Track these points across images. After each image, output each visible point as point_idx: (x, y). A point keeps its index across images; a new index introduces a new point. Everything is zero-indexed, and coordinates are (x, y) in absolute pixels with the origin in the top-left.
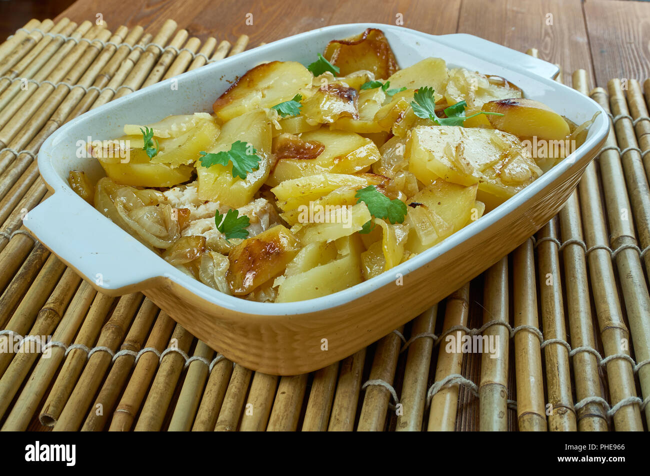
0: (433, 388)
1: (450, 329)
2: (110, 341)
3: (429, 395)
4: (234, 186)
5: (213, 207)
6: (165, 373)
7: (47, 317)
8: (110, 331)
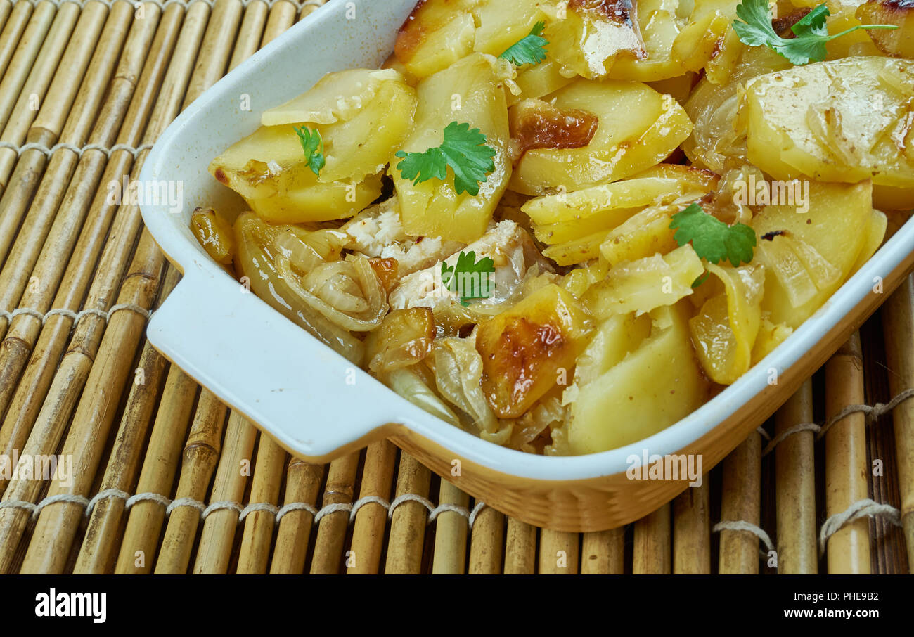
0: (829, 526)
1: (840, 414)
2: (305, 489)
3: (823, 537)
4: (462, 209)
5: (431, 245)
6: (403, 541)
7: (199, 458)
8: (303, 472)
